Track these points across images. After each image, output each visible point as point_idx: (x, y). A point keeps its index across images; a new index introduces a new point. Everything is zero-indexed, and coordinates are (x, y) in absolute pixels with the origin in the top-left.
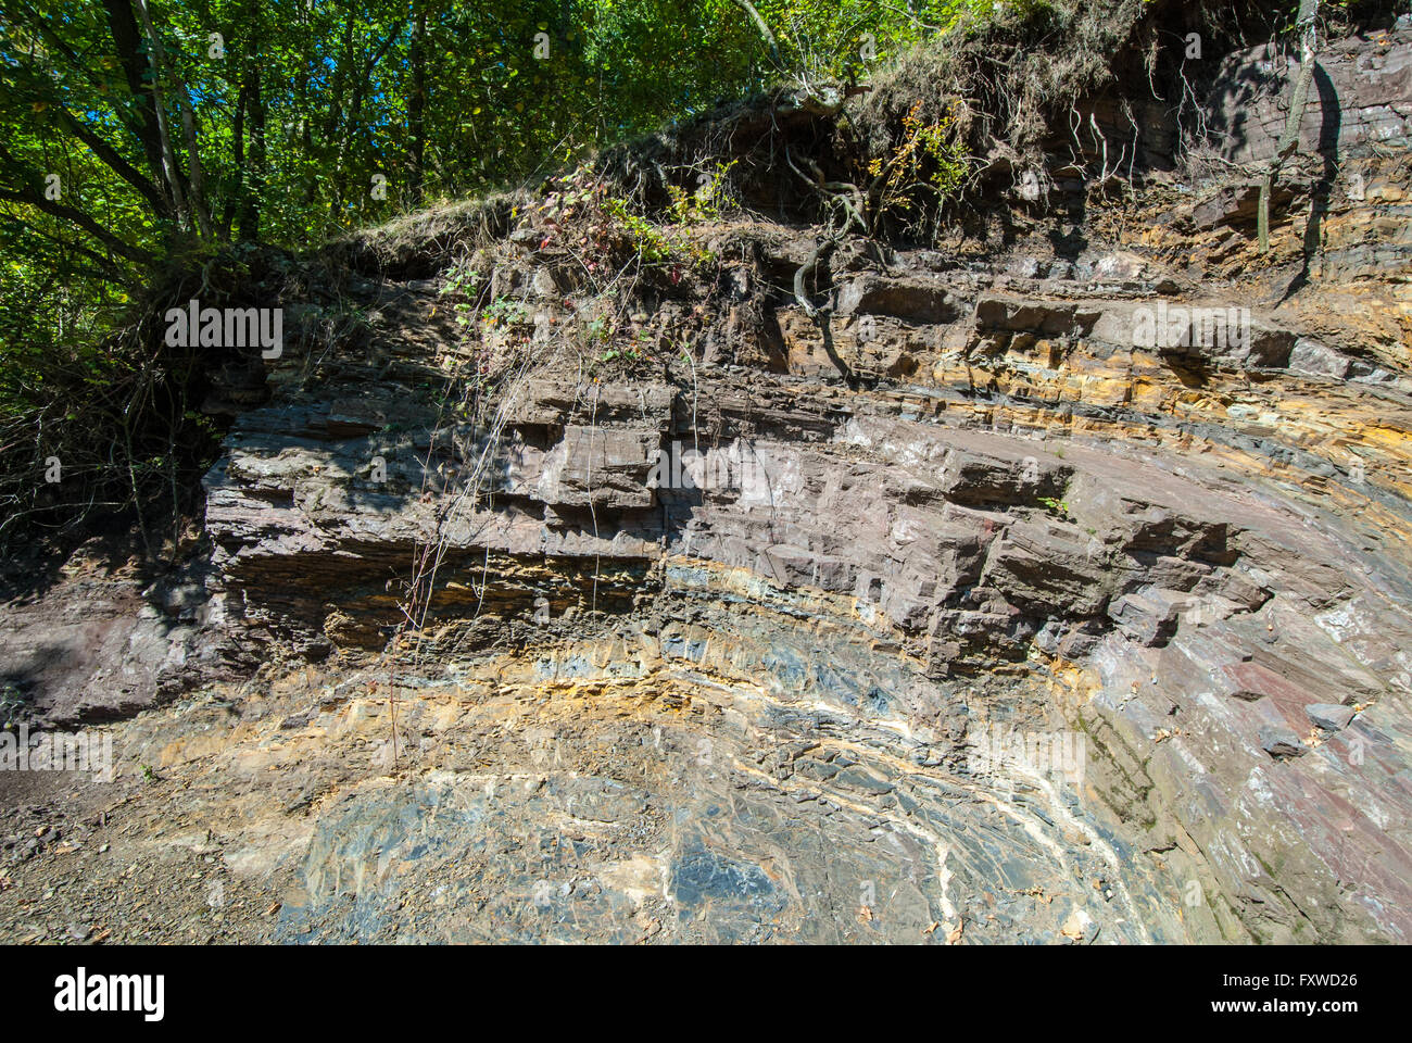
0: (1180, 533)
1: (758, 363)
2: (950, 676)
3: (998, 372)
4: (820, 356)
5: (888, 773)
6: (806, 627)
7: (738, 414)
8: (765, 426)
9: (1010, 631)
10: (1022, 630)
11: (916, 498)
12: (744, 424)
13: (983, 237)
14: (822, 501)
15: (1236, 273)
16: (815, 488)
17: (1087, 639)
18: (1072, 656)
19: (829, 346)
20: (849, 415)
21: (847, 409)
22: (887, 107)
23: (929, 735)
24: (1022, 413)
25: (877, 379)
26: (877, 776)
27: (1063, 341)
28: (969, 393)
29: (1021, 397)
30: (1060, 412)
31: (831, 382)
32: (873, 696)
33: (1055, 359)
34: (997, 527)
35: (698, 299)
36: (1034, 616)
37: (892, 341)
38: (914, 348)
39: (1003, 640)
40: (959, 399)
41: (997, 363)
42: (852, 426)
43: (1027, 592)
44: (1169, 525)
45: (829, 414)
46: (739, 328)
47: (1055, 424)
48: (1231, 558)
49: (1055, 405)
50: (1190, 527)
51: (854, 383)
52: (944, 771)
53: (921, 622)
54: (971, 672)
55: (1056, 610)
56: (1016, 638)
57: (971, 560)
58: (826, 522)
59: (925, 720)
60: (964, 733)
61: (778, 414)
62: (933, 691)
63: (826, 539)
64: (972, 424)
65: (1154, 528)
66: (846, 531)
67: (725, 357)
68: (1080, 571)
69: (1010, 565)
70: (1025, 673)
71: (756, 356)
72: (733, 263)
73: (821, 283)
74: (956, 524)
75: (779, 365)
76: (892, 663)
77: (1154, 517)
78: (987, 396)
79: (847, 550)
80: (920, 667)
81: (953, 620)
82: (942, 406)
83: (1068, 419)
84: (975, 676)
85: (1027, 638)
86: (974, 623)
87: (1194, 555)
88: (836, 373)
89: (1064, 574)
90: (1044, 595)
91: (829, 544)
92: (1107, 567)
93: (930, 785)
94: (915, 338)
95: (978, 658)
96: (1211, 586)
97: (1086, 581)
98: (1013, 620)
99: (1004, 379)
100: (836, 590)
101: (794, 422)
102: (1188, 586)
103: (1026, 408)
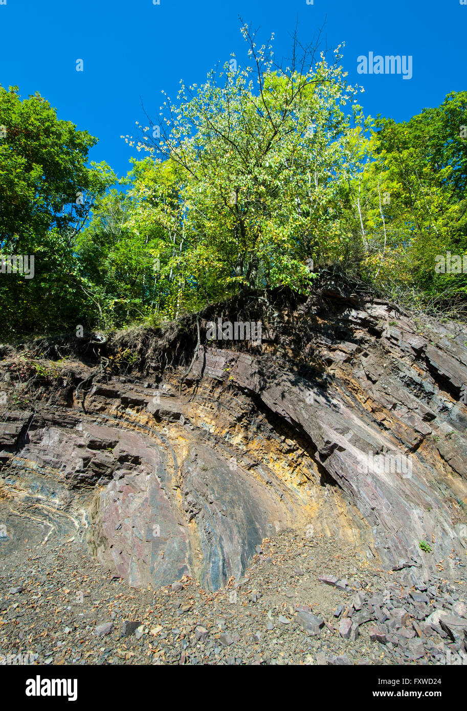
0: (130, 458)
1: (63, 405)
2: (73, 489)
3: (123, 413)
4: (80, 405)
5: (49, 512)
6: (44, 477)
7: (49, 420)
8: (56, 423)
9: (91, 479)
10: (95, 478)
11: (80, 446)
12: (50, 423)
13: (142, 373)
14: (61, 445)
15: (185, 394)
16: (60, 441)
17: (108, 480)
18: (104, 484)
19: (83, 403)
20: (81, 422)
21: (81, 420)
22: (122, 341)
23: (62, 502)
24: (125, 424)
25: (93, 412)
26: (46, 512)
27: (140, 407)
28: (116, 417)
29: (127, 420)
30: (133, 424)
31: (81, 412)
32: (53, 493)
33: (138, 411)
34: (94, 454)
35: (52, 386)
36: (98, 475)
37: (101, 402)
38: (106, 404)
39: (89, 481)
40: (113, 419)
41: (124, 411)
42: (81, 424)
43: (97, 469)
44: (127, 456)
45: (76, 421)
46: (60, 395)
47: (132, 428)
48: (140, 463)
49: (133, 423)
50: (131, 456)
51: (86, 413)
52: (63, 511)
53: (70, 476)
54: (79, 488)
55: (103, 474)
56: (93, 480)
57: (86, 462)
58: (59, 450)
59: (63, 499)
60: (71, 502)
61: (61, 420)
62: (67, 492)
63: (58, 455)
64: (112, 426)
65: (124, 456)
66: (64, 453)
67: (53, 403)
68: (107, 465)
69: (94, 463)
70: (93, 489)
71: (62, 403)
72: (65, 377)
73: (88, 385)
74: (87, 453)
75: (70, 405)
76: (61, 486)
77: (125, 454)
78: (120, 419)
79: (63, 458)
80: (67, 487)
81: (77, 476)
82: (107, 420)
83: (135, 426)
84: (80, 489)
85: (96, 480)
86: (82, 476)
87: (132, 462)
88: (82, 410)
89: (104, 466)
90: (101, 470)
91: (58, 456)
92: (113, 464)
93: (57, 514)
94: (108, 402)
95: (82, 485)
96: (135, 469)
97: (109, 467)
98: (93, 476)
99: (124, 415)
100: (55, 468)
101: (65, 423)
102: (131, 469)
103: (127, 423)
